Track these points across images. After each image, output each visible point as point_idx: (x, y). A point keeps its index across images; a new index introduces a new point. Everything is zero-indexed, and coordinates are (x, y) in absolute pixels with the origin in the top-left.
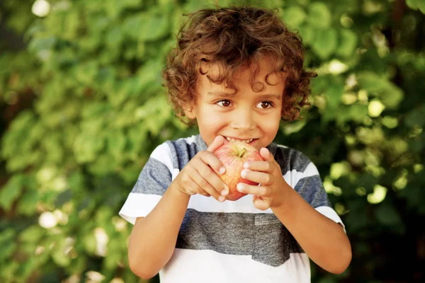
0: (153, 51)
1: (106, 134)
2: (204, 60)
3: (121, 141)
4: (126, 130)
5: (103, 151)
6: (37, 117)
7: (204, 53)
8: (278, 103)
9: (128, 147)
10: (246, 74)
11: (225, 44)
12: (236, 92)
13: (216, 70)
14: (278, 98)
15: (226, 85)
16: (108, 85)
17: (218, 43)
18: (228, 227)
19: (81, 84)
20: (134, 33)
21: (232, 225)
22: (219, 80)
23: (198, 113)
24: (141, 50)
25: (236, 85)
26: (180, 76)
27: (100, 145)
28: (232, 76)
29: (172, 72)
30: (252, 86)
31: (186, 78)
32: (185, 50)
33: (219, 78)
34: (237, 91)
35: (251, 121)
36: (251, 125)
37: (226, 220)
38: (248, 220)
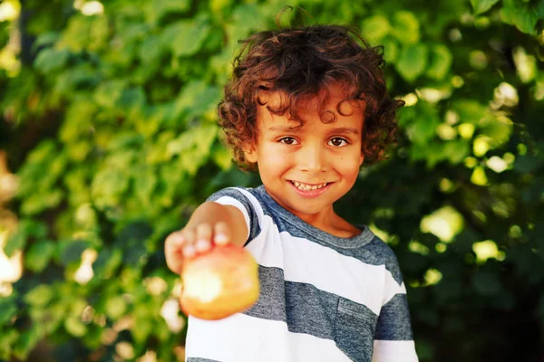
0: (197, 68)
1: (134, 171)
2: (262, 87)
3: (151, 181)
4: (158, 169)
5: (129, 193)
6: (60, 147)
7: (263, 80)
8: (356, 139)
9: (159, 189)
10: (314, 103)
11: (287, 68)
12: (302, 125)
13: (277, 99)
14: (356, 132)
15: (290, 116)
16: (134, 112)
17: (279, 67)
18: (309, 301)
22: (281, 111)
23: (259, 155)
25: (302, 116)
26: (235, 110)
27: (123, 186)
28: (296, 104)
29: (227, 106)
30: (321, 116)
31: (243, 112)
32: (241, 79)
33: (281, 107)
34: (303, 123)
35: (322, 162)
36: (322, 166)
37: (308, 293)
38: (330, 301)
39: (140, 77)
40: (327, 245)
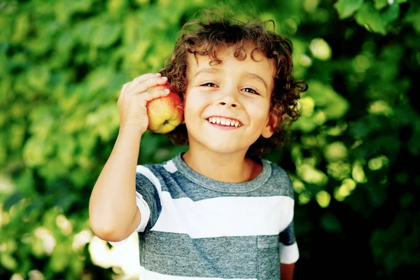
0: (103, 56)
1: (56, 138)
3: (71, 145)
4: (76, 135)
5: (53, 156)
9: (77, 151)
16: (59, 90)
18: (231, 251)
19: (31, 88)
20: (84, 39)
21: (237, 249)
24: (92, 56)
27: (49, 149)
37: (229, 244)
38: (251, 242)
39: (56, 62)
40: (238, 195)
